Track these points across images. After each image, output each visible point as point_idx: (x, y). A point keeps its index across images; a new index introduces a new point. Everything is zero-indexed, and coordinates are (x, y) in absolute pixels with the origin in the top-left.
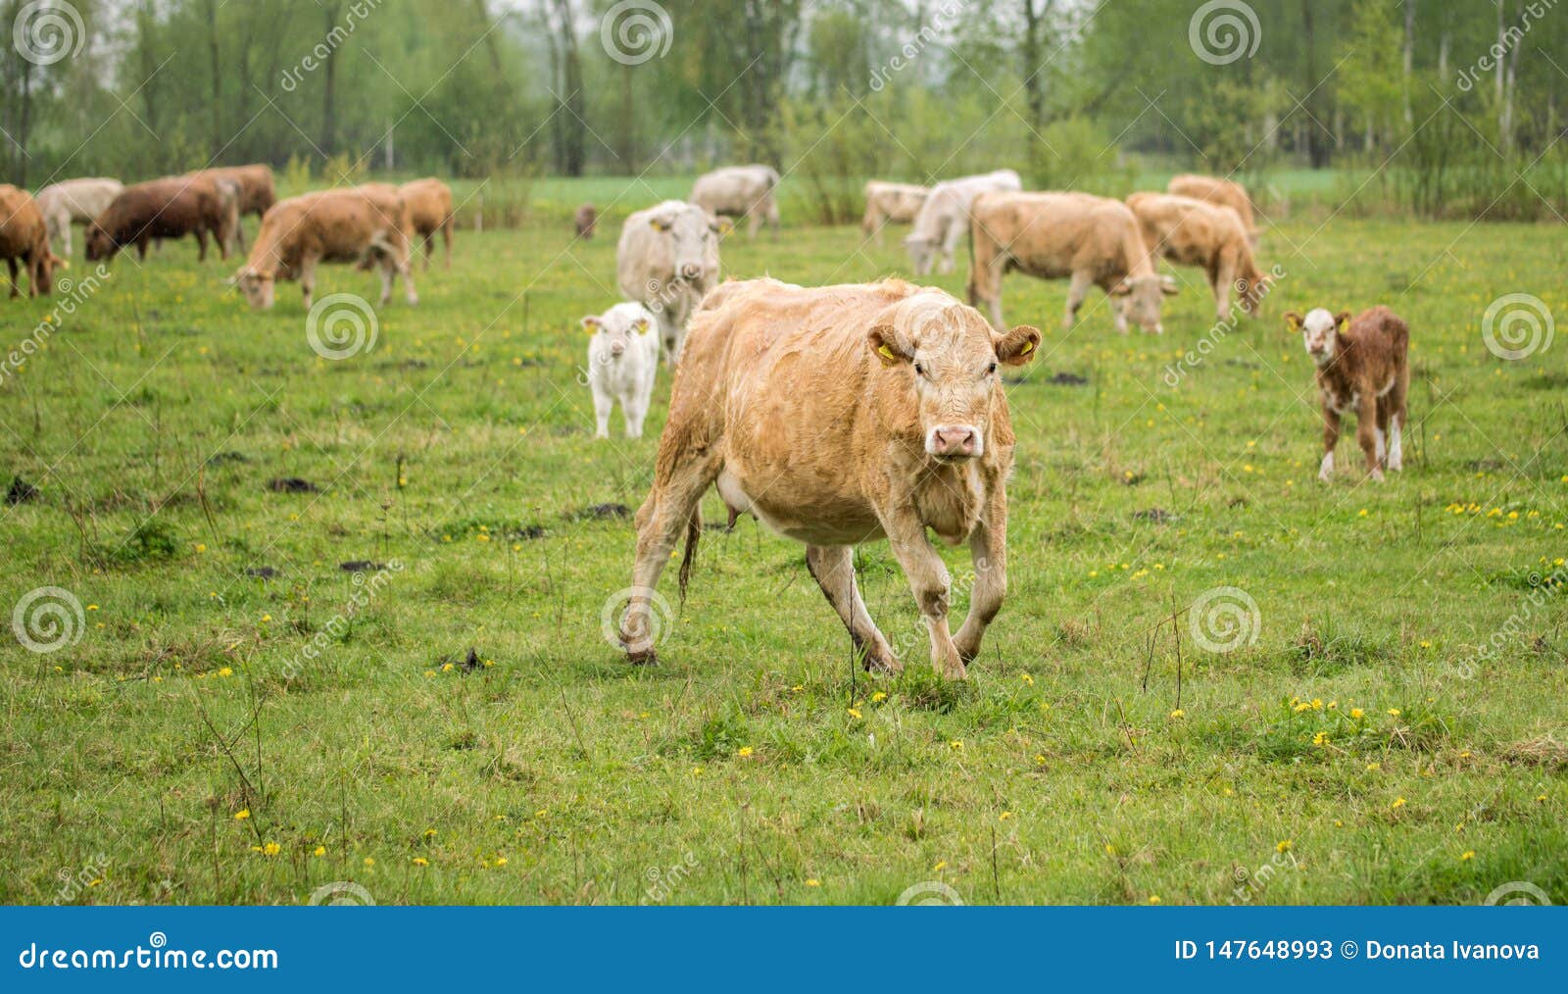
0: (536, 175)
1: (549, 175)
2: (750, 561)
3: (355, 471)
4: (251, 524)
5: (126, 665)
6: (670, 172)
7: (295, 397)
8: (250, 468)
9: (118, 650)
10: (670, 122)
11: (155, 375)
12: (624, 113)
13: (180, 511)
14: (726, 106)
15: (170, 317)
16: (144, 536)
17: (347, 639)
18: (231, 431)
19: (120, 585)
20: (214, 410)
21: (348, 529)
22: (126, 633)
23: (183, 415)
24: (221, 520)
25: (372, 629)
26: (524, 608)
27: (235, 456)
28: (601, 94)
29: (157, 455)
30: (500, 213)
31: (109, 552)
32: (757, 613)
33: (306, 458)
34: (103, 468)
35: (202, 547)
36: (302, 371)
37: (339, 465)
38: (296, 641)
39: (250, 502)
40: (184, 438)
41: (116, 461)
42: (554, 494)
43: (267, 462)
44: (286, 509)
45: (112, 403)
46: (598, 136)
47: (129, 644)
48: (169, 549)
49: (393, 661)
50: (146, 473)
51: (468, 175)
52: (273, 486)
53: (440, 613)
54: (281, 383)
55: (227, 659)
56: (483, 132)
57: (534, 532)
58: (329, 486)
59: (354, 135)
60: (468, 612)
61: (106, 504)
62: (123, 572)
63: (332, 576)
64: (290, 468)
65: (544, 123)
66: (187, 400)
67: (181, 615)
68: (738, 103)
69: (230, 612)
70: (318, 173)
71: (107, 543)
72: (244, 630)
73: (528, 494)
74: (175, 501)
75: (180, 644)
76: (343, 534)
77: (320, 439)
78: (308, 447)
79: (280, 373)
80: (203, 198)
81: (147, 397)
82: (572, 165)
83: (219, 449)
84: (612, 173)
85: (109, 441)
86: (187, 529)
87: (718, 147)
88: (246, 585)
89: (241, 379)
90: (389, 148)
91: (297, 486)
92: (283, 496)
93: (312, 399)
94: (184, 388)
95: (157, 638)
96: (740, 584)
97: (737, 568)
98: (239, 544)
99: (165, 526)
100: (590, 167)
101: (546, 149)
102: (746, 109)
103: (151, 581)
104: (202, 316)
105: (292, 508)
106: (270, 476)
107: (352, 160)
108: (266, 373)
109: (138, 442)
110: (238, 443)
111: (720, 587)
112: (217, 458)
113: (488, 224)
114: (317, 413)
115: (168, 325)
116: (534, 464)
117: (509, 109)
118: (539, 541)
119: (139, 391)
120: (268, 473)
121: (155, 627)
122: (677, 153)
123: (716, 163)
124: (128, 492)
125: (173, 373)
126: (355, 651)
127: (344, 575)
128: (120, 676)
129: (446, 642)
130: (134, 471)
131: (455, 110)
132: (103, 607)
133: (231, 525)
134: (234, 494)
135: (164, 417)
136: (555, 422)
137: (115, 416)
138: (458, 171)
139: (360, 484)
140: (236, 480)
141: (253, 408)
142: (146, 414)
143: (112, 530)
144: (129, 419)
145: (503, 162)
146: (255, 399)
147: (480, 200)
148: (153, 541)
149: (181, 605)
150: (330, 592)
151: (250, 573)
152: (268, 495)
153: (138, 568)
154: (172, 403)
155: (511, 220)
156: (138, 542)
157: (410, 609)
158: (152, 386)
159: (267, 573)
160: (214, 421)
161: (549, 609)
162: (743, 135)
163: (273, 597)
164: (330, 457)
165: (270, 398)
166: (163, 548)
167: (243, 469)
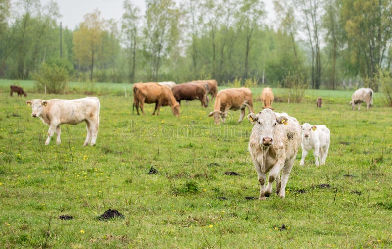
0: (306, 88)
1: (310, 88)
2: (366, 203)
3: (251, 170)
4: (220, 184)
5: (182, 222)
6: (345, 89)
7: (234, 148)
8: (220, 168)
9: (180, 218)
10: (346, 74)
11: (193, 140)
12: (333, 71)
13: (199, 179)
14: (363, 71)
15: (198, 123)
16: (189, 185)
17: (247, 219)
18: (215, 157)
19: (181, 199)
20: (210, 151)
21: (248, 187)
22: (182, 213)
23: (201, 152)
24: (211, 182)
25: (254, 216)
26: (299, 212)
27: (216, 164)
28: (326, 65)
29: (193, 163)
30: (295, 98)
31: (178, 190)
32: (367, 218)
33: (237, 166)
34: (177, 165)
35: (205, 190)
36: (236, 141)
37: (246, 168)
38: (232, 219)
39: (220, 178)
40: (201, 158)
41: (181, 163)
42: (309, 180)
43: (225, 166)
44: (230, 180)
45: (180, 147)
46: (325, 78)
47: (183, 216)
48: (196, 190)
49: (260, 226)
50: (189, 168)
51: (286, 87)
52: (226, 173)
53: (274, 213)
54: (230, 144)
55: (211, 222)
56: (291, 75)
57: (302, 191)
58: (243, 174)
59: (253, 73)
60: (282, 213)
61: (178, 176)
62: (183, 195)
63: (243, 200)
64: (232, 168)
65: (309, 72)
66: (202, 147)
67: (198, 209)
68: (366, 69)
69: (213, 209)
70: (243, 84)
71: (178, 187)
72: (217, 214)
73: (301, 179)
74: (197, 176)
75: (198, 217)
76: (246, 188)
77: (241, 160)
78: (237, 163)
79: (229, 141)
80: (198, 88)
81: (191, 146)
82: (317, 86)
83: (211, 162)
84: (328, 89)
85: (179, 158)
86: (201, 184)
87: (359, 82)
88: (217, 201)
89: (218, 142)
90: (263, 78)
91: (234, 174)
92: (229, 176)
93: (239, 149)
94: (201, 144)
95: (191, 215)
96: (362, 210)
97: (362, 205)
98: (216, 190)
99: (195, 183)
100: (322, 86)
101: (309, 80)
102: (368, 72)
103: (189, 199)
104: (207, 123)
105: (232, 180)
106: (226, 171)
107: (253, 81)
108: (225, 141)
109: (187, 159)
110: (217, 161)
111: (357, 210)
112: (211, 164)
113: (291, 102)
114: (240, 153)
115: (197, 125)
116: (303, 171)
117: (299, 68)
118: (304, 194)
119: (188, 144)
120: (225, 170)
121: (191, 212)
122: (348, 84)
123: (359, 87)
124: (184, 173)
125: (198, 139)
126: (249, 222)
127: (246, 200)
128: (180, 226)
129: (276, 222)
130: (186, 167)
131: (283, 68)
132: (176, 205)
133: (214, 184)
134: (215, 175)
135: (195, 152)
136: (310, 160)
137: (181, 150)
138: (283, 85)
139: (252, 174)
140: (216, 171)
141: (222, 151)
142: (190, 150)
143: (180, 183)
144: (185, 152)
145: (297, 83)
146: (222, 148)
147: (289, 94)
148: (191, 187)
149: (198, 206)
150: (242, 205)
151: (219, 198)
152: (225, 176)
153: (187, 195)
154: (198, 148)
155: (298, 100)
156: (187, 187)
157: (265, 211)
158: (192, 143)
159: (224, 198)
160: (210, 153)
161: (306, 214)
162: (367, 79)
163: (226, 206)
164: (244, 166)
165: (227, 148)
166: (194, 189)
167: (218, 168)
